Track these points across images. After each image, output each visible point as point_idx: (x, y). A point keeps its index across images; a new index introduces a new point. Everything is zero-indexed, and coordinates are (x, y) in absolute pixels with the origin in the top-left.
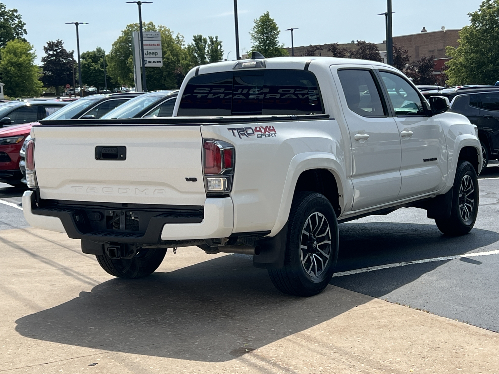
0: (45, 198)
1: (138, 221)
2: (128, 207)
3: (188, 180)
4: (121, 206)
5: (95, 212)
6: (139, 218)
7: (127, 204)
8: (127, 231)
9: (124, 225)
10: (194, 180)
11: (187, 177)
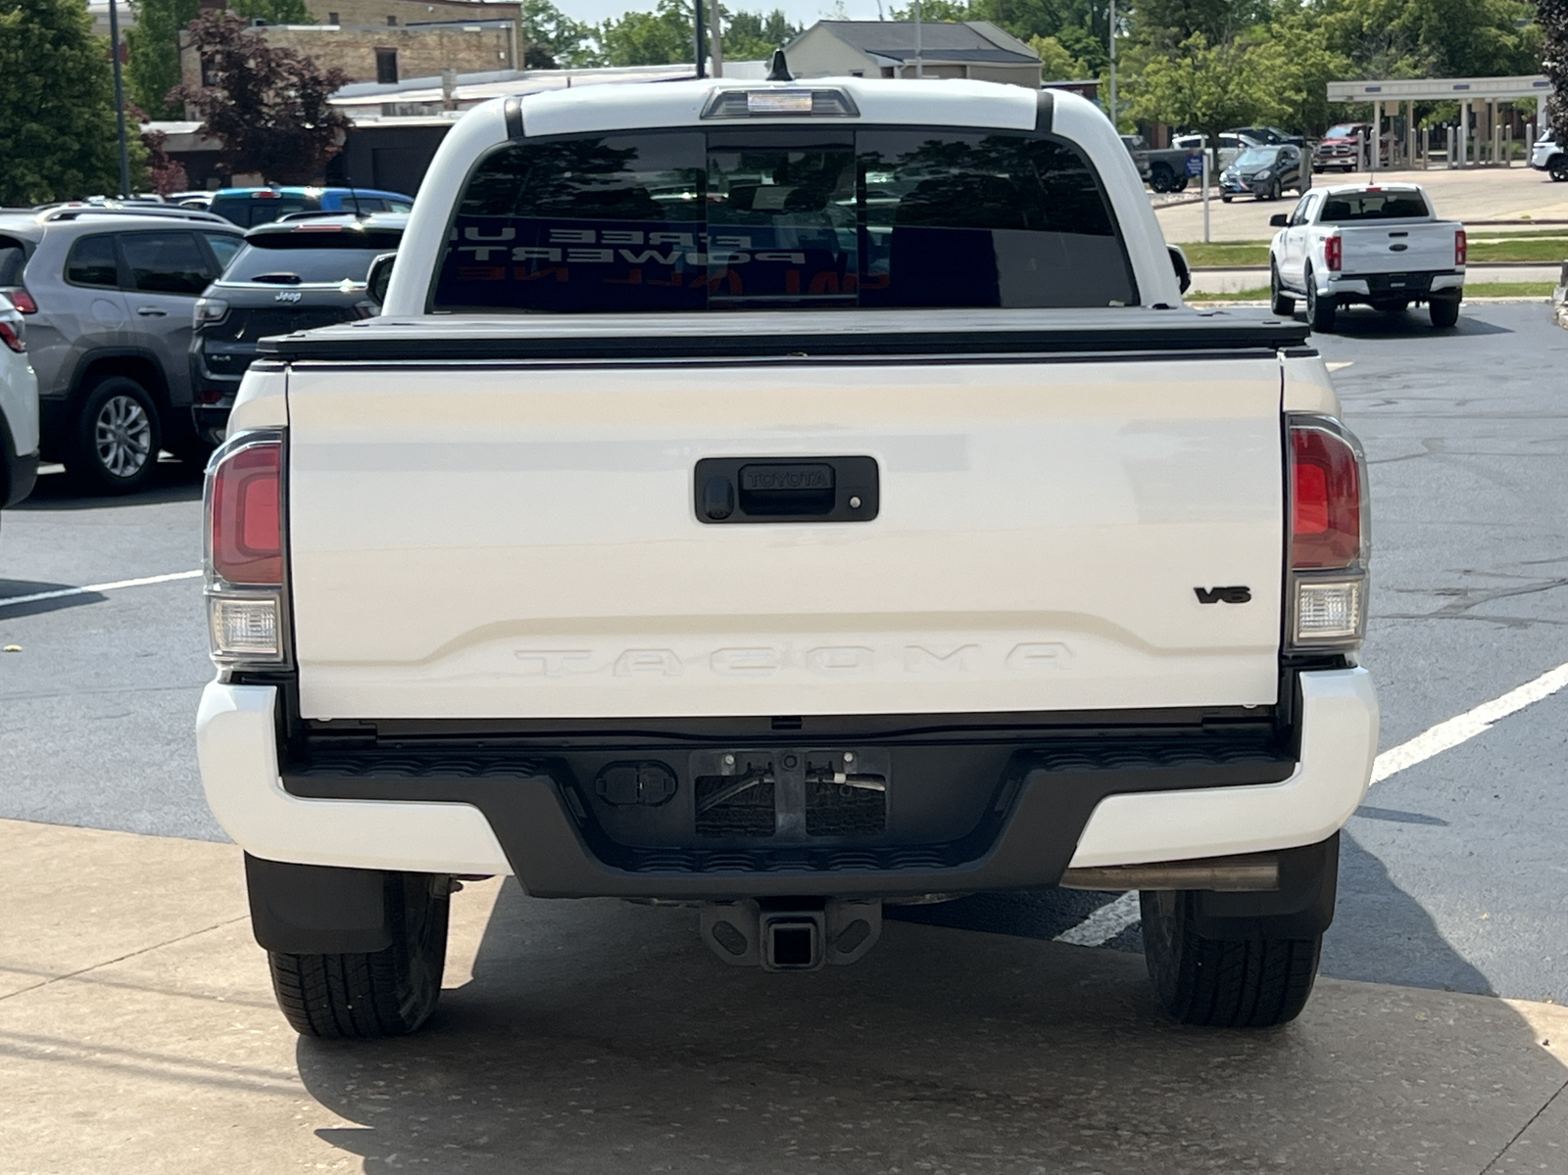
0: (325, 715)
1: (883, 792)
2: (806, 729)
3: (1204, 596)
4: (768, 730)
5: (635, 764)
6: (887, 780)
7: (798, 718)
8: (817, 841)
9: (800, 817)
10: (1238, 594)
11: (1200, 585)
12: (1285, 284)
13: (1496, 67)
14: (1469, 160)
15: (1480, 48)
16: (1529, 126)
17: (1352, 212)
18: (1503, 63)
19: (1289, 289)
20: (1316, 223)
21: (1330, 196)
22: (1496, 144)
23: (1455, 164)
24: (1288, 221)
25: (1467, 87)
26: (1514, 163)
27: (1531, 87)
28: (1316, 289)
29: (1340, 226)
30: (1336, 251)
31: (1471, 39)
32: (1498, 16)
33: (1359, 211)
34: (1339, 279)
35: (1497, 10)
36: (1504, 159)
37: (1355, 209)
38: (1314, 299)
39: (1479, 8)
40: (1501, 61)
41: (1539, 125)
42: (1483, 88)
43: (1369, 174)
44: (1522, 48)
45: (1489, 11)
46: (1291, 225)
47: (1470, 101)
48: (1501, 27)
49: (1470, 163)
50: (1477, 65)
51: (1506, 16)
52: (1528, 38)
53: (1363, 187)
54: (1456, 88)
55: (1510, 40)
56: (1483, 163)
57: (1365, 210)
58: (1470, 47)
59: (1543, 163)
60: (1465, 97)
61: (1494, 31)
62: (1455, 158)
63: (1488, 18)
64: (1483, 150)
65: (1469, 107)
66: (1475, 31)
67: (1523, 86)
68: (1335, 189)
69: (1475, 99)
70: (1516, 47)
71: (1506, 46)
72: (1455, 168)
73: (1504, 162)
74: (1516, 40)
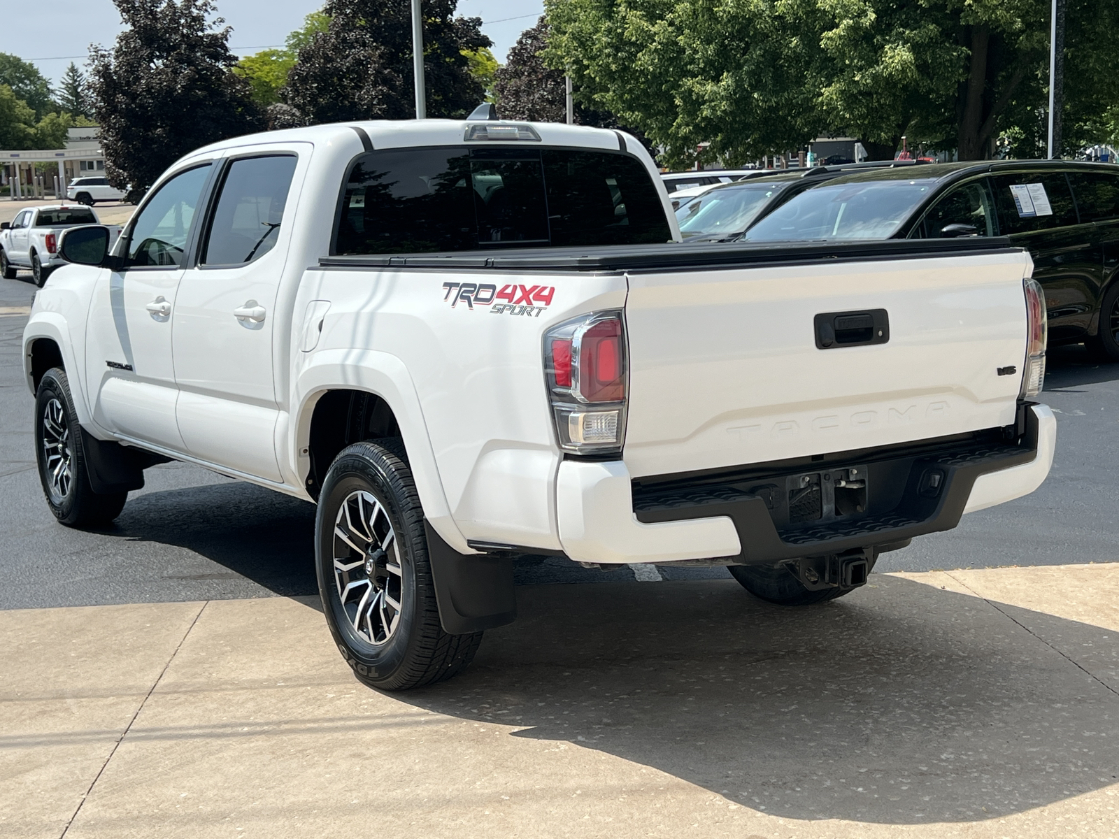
3: (1000, 372)
4: (810, 461)
7: (823, 455)
10: (1011, 370)
12: (11, 262)
13: (26, 146)
14: (22, 195)
15: (16, 135)
16: (55, 177)
17: (53, 221)
18: (29, 143)
19: (13, 264)
20: (33, 227)
21: (40, 213)
22: (35, 187)
23: (15, 197)
24: (11, 226)
25: (18, 155)
26: (46, 198)
27: (54, 156)
28: (40, 263)
29: (53, 228)
30: (52, 242)
31: (10, 129)
32: (23, 117)
33: (57, 220)
34: (56, 258)
35: (23, 114)
36: (40, 195)
37: (55, 220)
38: (38, 270)
39: (12, 113)
40: (28, 142)
41: (61, 177)
42: (27, 156)
43: (61, 201)
44: (38, 135)
45: (17, 114)
46: (12, 228)
47: (20, 163)
48: (25, 123)
49: (23, 197)
50: (15, 144)
51: (27, 117)
52: (41, 130)
53: (58, 207)
54: (12, 156)
55: (32, 131)
56: (30, 197)
57: (61, 219)
58: (10, 134)
59: (74, 197)
60: (17, 161)
61: (22, 126)
62: (15, 195)
63: (18, 118)
64: (29, 191)
65: (20, 166)
66: (12, 125)
67: (49, 156)
68: (42, 208)
69: (22, 162)
70: (36, 134)
71: (30, 134)
72: (15, 200)
73: (40, 197)
74: (36, 131)
